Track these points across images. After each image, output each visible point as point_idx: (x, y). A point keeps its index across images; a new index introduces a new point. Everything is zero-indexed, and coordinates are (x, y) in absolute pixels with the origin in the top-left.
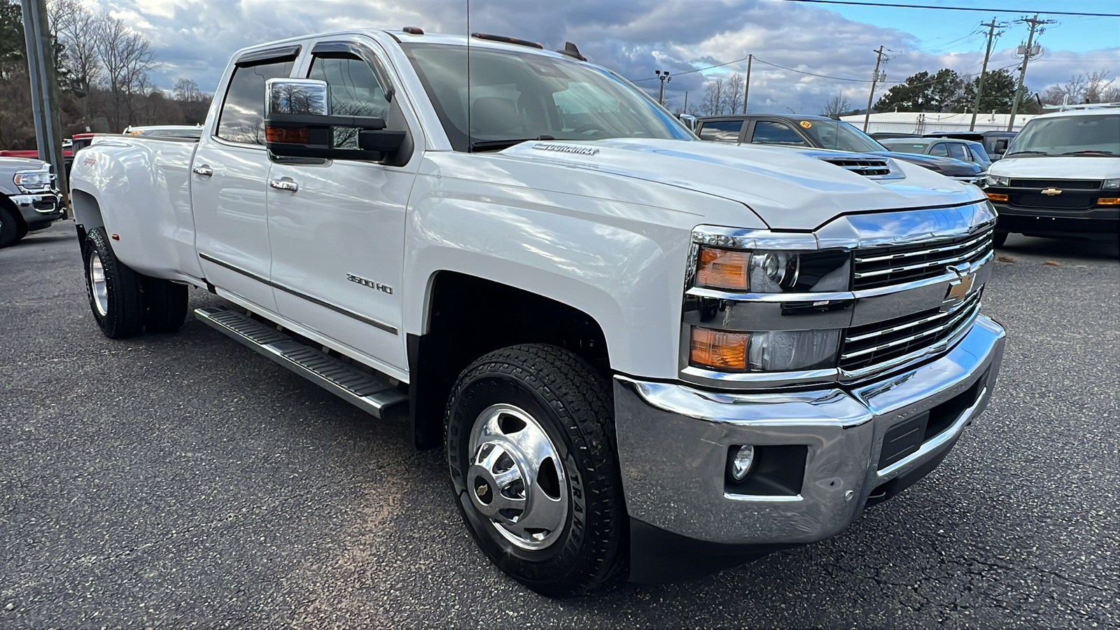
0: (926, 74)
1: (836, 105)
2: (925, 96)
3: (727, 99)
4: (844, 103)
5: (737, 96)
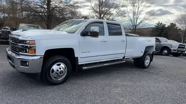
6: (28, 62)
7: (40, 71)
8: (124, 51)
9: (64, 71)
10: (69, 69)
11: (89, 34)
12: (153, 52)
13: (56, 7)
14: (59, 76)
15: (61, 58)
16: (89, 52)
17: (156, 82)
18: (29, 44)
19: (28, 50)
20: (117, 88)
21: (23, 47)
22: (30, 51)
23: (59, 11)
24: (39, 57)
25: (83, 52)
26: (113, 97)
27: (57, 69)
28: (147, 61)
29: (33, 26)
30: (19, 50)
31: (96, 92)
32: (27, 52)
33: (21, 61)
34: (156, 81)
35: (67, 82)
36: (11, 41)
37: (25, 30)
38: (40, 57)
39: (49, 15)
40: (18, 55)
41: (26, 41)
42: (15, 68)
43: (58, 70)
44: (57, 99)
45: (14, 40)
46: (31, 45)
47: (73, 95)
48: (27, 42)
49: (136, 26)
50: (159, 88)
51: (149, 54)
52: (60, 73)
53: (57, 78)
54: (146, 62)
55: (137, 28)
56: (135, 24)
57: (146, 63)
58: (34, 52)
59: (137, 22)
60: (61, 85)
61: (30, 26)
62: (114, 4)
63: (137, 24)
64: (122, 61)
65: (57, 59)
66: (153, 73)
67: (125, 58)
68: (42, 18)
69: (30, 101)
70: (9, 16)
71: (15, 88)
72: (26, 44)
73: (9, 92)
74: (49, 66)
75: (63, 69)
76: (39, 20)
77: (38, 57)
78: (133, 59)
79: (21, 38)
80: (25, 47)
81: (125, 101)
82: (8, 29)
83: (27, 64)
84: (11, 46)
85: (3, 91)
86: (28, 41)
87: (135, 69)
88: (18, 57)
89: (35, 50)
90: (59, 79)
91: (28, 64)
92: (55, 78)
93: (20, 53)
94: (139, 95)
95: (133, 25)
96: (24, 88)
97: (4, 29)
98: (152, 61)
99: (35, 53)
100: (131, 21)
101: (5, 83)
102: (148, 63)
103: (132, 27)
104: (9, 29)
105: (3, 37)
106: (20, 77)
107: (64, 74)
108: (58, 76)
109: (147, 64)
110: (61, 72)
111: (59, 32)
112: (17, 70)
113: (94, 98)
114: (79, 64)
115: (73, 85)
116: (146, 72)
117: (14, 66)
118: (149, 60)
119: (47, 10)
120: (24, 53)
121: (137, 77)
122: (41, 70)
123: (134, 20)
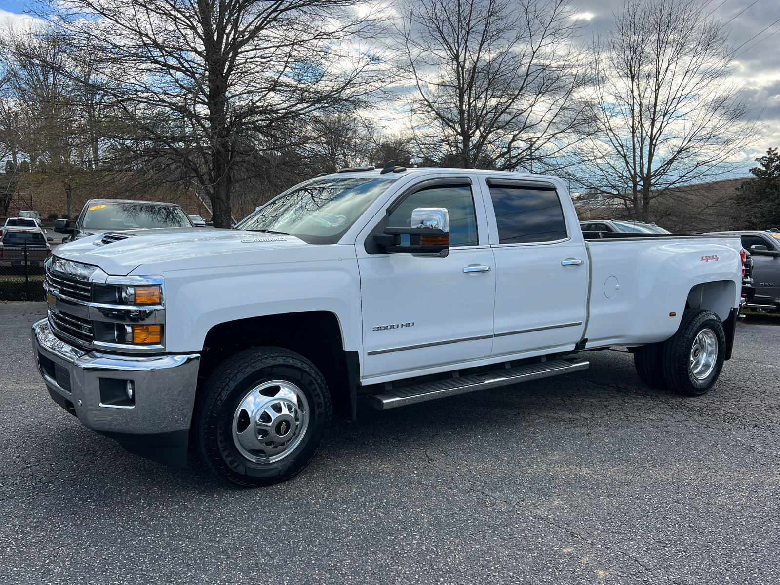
6: (132, 382)
7: (184, 424)
8: (579, 314)
9: (297, 419)
10: (317, 412)
11: (405, 242)
12: (733, 312)
13: (252, 110)
14: (273, 442)
15: (280, 361)
16: (407, 325)
17: (745, 464)
18: (135, 304)
19: (129, 329)
20: (547, 494)
21: (107, 316)
22: (141, 336)
23: (266, 130)
24: (180, 359)
25: (379, 328)
26: (528, 541)
27: (261, 412)
28: (703, 358)
29: (147, 207)
30: (90, 331)
31: (446, 516)
32: (129, 337)
33: (102, 380)
34: (749, 459)
35: (312, 473)
36: (56, 292)
37: (117, 239)
38: (186, 357)
39: (219, 152)
40: (88, 352)
41: (120, 288)
42: (73, 413)
43: (266, 417)
44: (268, 553)
45: (66, 285)
46: (142, 308)
47: (336, 531)
48: (124, 295)
49: (647, 179)
50: (762, 493)
51: (710, 325)
52: (278, 430)
53: (262, 452)
54: (697, 363)
55: (653, 188)
56: (645, 171)
57: (696, 366)
58: (157, 338)
59: (651, 156)
60: (281, 487)
61: (135, 207)
62: (530, 79)
63: (654, 168)
64: (573, 361)
65: (260, 365)
66: (733, 417)
67: (588, 345)
68: (187, 163)
69: (145, 562)
70: (33, 159)
71: (76, 505)
72: (122, 302)
73: (53, 524)
74: (224, 395)
75: (290, 409)
76: (177, 175)
77: (177, 358)
78: (631, 350)
79: (97, 277)
80: (116, 317)
81: (585, 560)
82: (31, 224)
83: (126, 394)
84: (57, 312)
85: (26, 519)
86: (131, 291)
87: (640, 402)
88: (88, 363)
89: (163, 327)
90: (274, 459)
91: (130, 391)
92: (256, 452)
93: (96, 343)
94: (657, 529)
95: (634, 177)
96: (117, 504)
97: (12, 223)
98: (728, 357)
99: (162, 341)
100: (625, 156)
101: (29, 482)
102: (707, 366)
103: (631, 184)
104: (37, 221)
105: (8, 264)
106: (94, 454)
107: (296, 435)
108: (268, 444)
109: (700, 373)
110: (280, 424)
111: (267, 237)
112: (85, 423)
113: (437, 546)
114: (365, 382)
115: (340, 484)
116: (700, 413)
117: (69, 406)
118: (710, 354)
119: (208, 124)
120: (113, 341)
121: (649, 438)
122: (188, 420)
123: (638, 151)
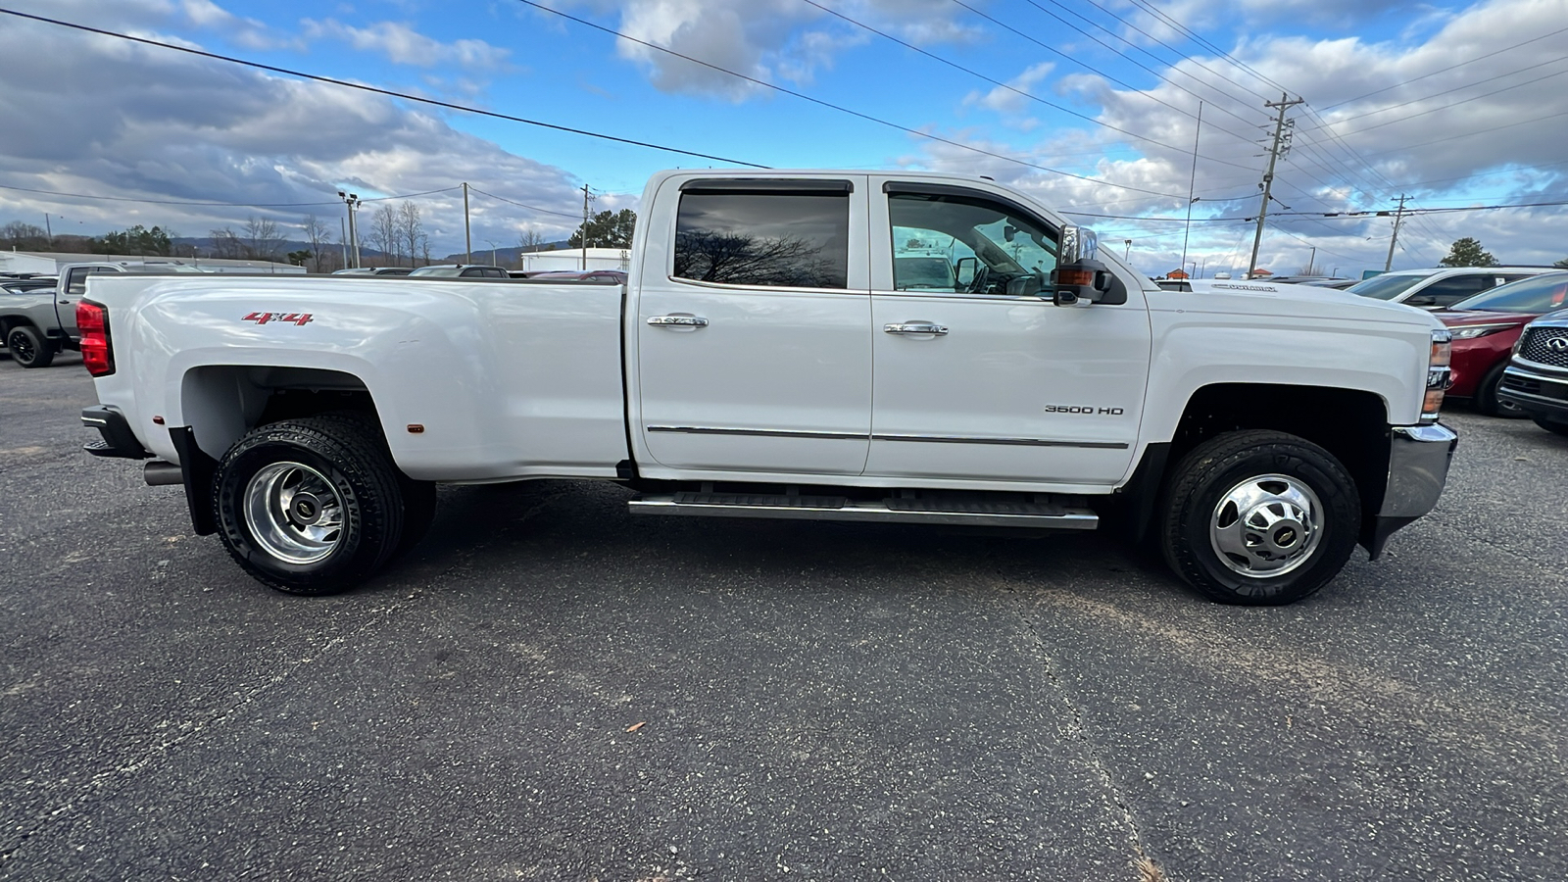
0: (610, 212)
1: (531, 239)
2: (613, 234)
3: (402, 229)
4: (538, 237)
5: (414, 226)
